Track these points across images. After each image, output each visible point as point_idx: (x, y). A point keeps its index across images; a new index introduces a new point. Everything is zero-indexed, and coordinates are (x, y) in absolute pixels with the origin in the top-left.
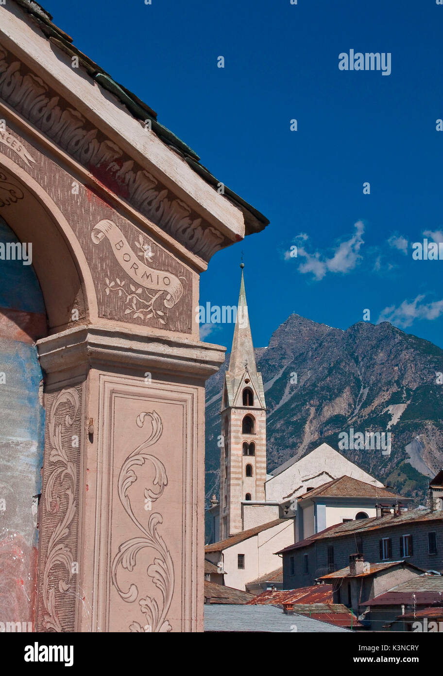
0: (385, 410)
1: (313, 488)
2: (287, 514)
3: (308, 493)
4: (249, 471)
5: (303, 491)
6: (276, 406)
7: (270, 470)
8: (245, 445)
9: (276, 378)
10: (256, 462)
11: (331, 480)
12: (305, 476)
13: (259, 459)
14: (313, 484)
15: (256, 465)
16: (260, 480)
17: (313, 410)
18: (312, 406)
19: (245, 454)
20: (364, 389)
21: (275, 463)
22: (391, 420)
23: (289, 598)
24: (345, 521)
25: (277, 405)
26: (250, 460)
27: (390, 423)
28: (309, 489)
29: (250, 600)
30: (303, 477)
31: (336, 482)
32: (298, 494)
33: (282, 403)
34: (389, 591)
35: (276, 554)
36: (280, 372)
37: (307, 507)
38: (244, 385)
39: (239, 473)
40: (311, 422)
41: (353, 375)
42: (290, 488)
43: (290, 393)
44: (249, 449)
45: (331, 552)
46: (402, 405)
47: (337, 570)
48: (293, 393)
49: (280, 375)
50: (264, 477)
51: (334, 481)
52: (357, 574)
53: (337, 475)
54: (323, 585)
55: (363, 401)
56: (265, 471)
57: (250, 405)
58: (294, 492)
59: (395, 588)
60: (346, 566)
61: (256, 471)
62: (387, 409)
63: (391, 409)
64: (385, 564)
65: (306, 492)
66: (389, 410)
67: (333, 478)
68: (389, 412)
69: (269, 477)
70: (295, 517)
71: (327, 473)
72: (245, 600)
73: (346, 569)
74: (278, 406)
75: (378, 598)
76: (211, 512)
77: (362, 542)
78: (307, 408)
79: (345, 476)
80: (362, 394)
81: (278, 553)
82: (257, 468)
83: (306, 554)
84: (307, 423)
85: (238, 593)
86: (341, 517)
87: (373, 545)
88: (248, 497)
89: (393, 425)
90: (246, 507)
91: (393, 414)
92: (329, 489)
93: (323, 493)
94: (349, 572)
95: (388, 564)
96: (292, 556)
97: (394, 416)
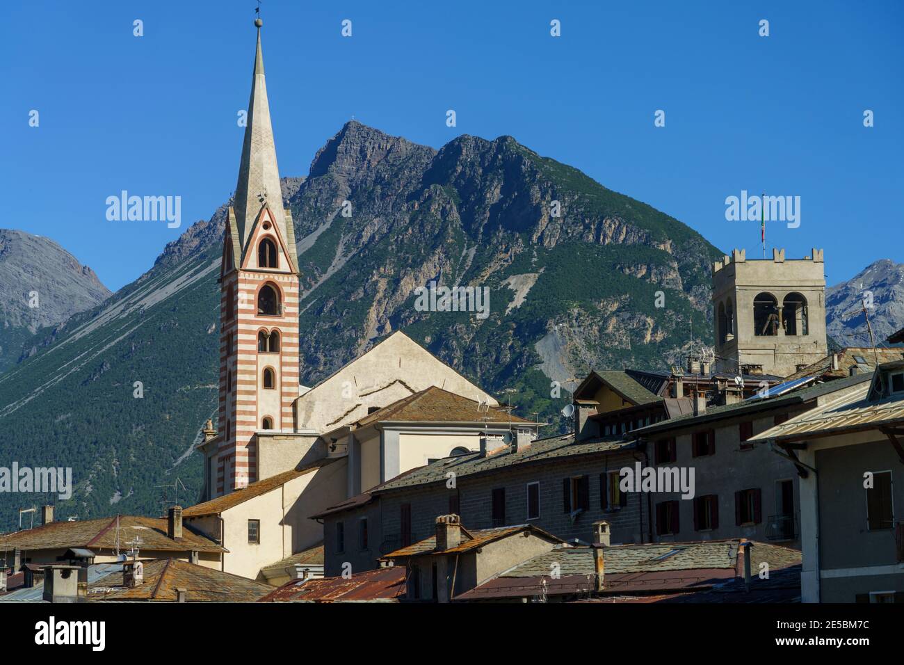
0: (504, 283)
1: (380, 408)
2: (333, 451)
3: (371, 416)
4: (269, 379)
5: (361, 414)
6: (320, 276)
7: (307, 379)
8: (262, 335)
9: (322, 229)
10: (282, 364)
11: (408, 394)
12: (366, 388)
13: (285, 359)
14: (380, 401)
15: (281, 369)
16: (289, 394)
17: (383, 285)
18: (381, 276)
19: (262, 349)
20: (468, 249)
21: (319, 372)
22: (512, 300)
23: (332, 590)
24: (431, 461)
25: (323, 275)
26: (270, 360)
27: (511, 306)
28: (372, 410)
29: (265, 594)
30: (362, 390)
31: (418, 397)
32: (353, 418)
33: (331, 271)
34: (502, 574)
35: (313, 518)
36: (328, 220)
37: (368, 439)
38: (261, 232)
39: (251, 383)
40: (379, 302)
41: (452, 225)
42: (339, 408)
43: (345, 256)
44: (269, 342)
45: (406, 512)
46: (532, 275)
47: (416, 542)
48: (350, 255)
49: (328, 225)
50: (294, 389)
51: (415, 396)
52: (449, 547)
53: (420, 386)
54: (390, 568)
55: (467, 268)
56: (296, 379)
57: (271, 266)
58: (346, 415)
59: (511, 570)
60: (431, 536)
61: (281, 379)
62: (506, 282)
63: (513, 281)
64: (497, 531)
65: (366, 414)
66: (509, 284)
67: (412, 391)
68: (510, 287)
69: (303, 389)
70: (347, 456)
71: (403, 383)
72: (259, 594)
73: (430, 540)
74: (325, 277)
75: (482, 588)
76: (203, 449)
77: (459, 496)
78: (374, 279)
79: (433, 386)
80: (467, 256)
81: (316, 518)
82: (282, 374)
83: (364, 518)
84: (373, 306)
85: (245, 583)
86: (425, 455)
87: (478, 501)
88: (267, 423)
89: (516, 307)
90: (264, 441)
91: (516, 291)
92: (406, 408)
93: (394, 415)
94: (434, 546)
95: (501, 531)
96: (341, 521)
97: (518, 293)
